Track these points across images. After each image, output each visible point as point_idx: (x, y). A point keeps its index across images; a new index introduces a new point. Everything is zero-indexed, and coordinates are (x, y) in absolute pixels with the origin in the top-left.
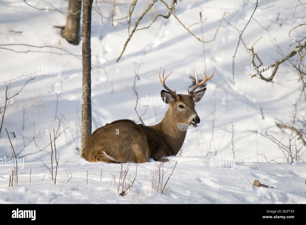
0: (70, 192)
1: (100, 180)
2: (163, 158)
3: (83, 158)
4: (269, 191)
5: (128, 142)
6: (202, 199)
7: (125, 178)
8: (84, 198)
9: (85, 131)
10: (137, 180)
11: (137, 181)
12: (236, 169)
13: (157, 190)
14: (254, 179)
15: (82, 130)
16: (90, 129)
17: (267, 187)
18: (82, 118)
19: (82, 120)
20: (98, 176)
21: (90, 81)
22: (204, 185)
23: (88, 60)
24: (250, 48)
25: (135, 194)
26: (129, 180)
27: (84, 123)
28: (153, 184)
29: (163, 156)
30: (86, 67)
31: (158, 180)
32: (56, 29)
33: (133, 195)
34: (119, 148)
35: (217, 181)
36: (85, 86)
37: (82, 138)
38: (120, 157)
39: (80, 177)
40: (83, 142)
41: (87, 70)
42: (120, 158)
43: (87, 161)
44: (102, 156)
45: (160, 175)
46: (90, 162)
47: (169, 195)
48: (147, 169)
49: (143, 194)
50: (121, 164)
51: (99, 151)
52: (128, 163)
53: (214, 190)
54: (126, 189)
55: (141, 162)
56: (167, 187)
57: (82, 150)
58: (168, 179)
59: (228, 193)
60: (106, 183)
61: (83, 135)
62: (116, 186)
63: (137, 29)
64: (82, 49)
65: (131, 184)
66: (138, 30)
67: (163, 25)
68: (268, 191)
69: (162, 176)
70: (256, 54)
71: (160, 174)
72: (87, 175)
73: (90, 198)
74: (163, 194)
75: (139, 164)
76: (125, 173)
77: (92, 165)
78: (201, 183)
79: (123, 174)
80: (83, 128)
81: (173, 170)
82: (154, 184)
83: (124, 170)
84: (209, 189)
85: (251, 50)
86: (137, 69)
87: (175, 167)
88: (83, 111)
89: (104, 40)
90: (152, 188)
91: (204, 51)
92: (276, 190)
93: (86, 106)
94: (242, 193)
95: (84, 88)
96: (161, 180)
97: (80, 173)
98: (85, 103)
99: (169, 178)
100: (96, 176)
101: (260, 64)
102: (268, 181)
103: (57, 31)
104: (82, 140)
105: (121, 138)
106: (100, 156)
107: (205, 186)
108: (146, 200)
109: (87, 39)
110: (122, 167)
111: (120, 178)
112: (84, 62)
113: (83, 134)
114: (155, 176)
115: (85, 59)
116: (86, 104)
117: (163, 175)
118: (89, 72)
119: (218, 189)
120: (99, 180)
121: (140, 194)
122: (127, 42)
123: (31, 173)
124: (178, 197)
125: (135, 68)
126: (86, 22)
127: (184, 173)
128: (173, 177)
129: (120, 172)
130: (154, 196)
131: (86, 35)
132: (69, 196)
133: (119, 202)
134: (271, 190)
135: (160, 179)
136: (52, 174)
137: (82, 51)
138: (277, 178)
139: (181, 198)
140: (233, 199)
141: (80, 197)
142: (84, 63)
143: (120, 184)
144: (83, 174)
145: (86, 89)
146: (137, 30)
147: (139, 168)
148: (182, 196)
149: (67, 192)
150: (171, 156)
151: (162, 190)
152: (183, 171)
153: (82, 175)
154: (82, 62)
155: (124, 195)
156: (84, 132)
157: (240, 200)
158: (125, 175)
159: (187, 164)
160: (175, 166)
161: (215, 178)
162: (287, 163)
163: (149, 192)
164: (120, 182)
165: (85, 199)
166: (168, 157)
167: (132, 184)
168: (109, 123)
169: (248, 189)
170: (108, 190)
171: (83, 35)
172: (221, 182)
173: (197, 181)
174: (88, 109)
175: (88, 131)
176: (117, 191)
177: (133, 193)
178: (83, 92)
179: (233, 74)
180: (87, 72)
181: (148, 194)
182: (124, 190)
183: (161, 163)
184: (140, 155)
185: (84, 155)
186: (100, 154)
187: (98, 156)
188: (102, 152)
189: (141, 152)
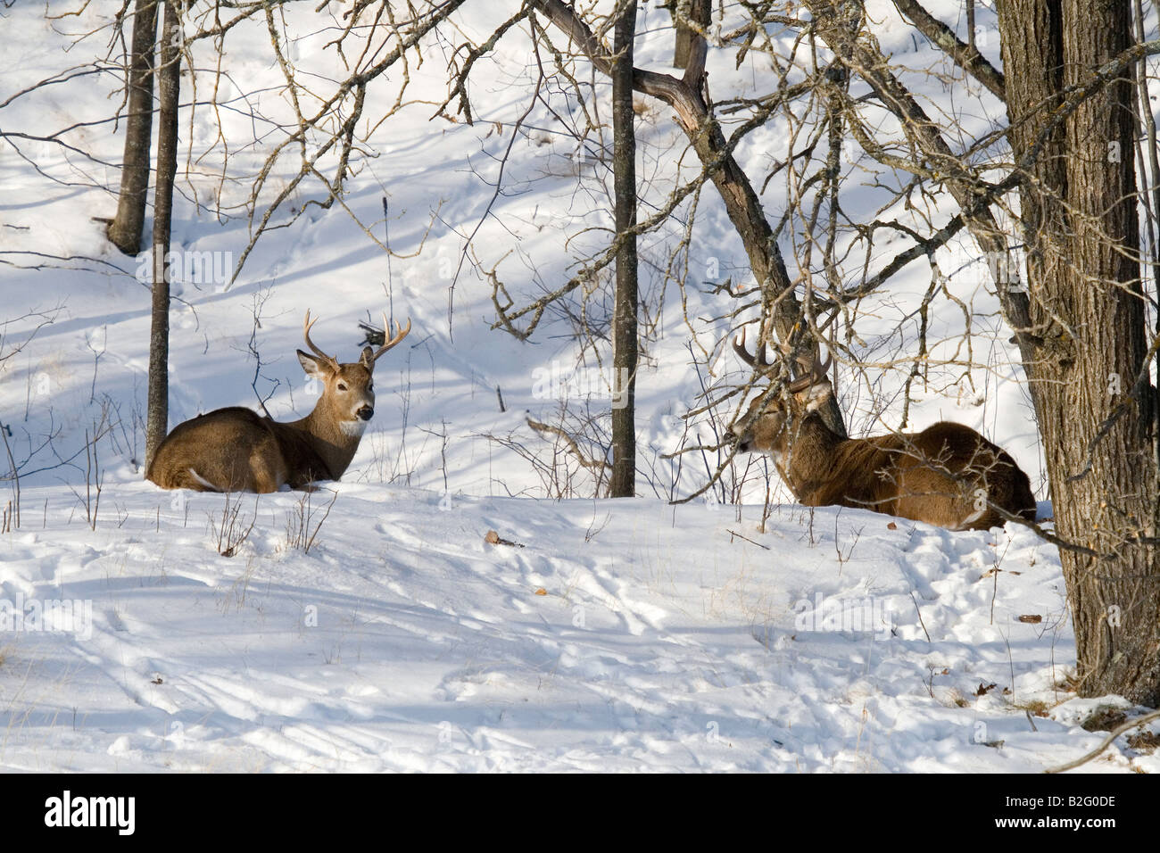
0: (124, 546)
1: (183, 526)
2: (309, 484)
3: (148, 479)
4: (516, 554)
6: (386, 566)
7: (233, 522)
8: (151, 559)
9: (154, 426)
10: (257, 527)
12: (453, 508)
13: (296, 547)
14: (488, 529)
15: (148, 425)
16: (165, 421)
17: (511, 544)
18: (149, 401)
19: (149, 405)
20: (180, 517)
21: (166, 329)
22: (390, 539)
24: (490, 272)
25: (254, 554)
26: (240, 526)
27: (152, 411)
28: (288, 535)
29: (311, 481)
30: (160, 301)
31: (299, 528)
32: (97, 224)
33: (248, 556)
35: (416, 531)
36: (156, 338)
37: (149, 441)
38: (224, 480)
39: (145, 519)
40: (149, 449)
41: (160, 307)
42: (223, 482)
44: (187, 477)
45: (304, 518)
46: (163, 488)
47: (320, 558)
48: (277, 505)
49: (268, 554)
51: (183, 468)
52: (239, 493)
53: (409, 549)
54: (235, 544)
55: (266, 492)
56: (317, 542)
58: (318, 525)
59: (436, 555)
60: (196, 529)
61: (150, 435)
62: (215, 537)
63: (267, 226)
65: (245, 535)
66: (269, 229)
68: (514, 552)
69: (307, 521)
70: (501, 284)
71: (303, 516)
72: (158, 513)
73: (164, 559)
74: (309, 556)
75: (262, 495)
76: (233, 513)
77: (167, 495)
78: (384, 536)
79: (229, 515)
80: (151, 421)
81: (329, 508)
82: (291, 535)
83: (231, 506)
84: (399, 546)
85: (490, 275)
86: (259, 306)
87: (333, 503)
88: (150, 387)
90: (286, 542)
91: (390, 274)
92: (528, 552)
94: (462, 555)
95: (154, 341)
96: (305, 527)
97: (144, 511)
99: (321, 524)
100: (175, 517)
101: (508, 303)
102: (514, 533)
103: (98, 228)
104: (148, 445)
106: (183, 476)
107: (391, 541)
110: (228, 500)
111: (224, 521)
113: (149, 432)
114: (292, 520)
116: (157, 373)
117: (309, 519)
118: (165, 312)
119: (416, 546)
120: (181, 524)
121: (263, 554)
122: (247, 253)
123: (45, 507)
124: (337, 561)
125: (255, 305)
126: (162, 211)
127: (350, 514)
128: (328, 522)
129: (224, 510)
130: (290, 558)
131: (161, 237)
132: (121, 555)
133: (222, 569)
134: (519, 551)
135: (302, 525)
136: (89, 511)
137: (153, 269)
138: (532, 528)
139: (344, 564)
140: (445, 566)
141: (144, 557)
142: (155, 292)
143: (223, 534)
144: (150, 512)
145: (157, 344)
146: (266, 230)
147: (261, 503)
148: (346, 560)
149: (118, 546)
151: (305, 548)
152: (348, 511)
153: (148, 514)
155: (231, 554)
156: (153, 429)
157: (459, 568)
158: (234, 517)
159: (355, 497)
160: (333, 500)
161: (411, 526)
162: (547, 499)
163: (281, 550)
164: (224, 529)
165: (154, 561)
167: (247, 535)
169: (475, 549)
170: (200, 546)
171: (155, 238)
172: (423, 534)
173: (375, 532)
174: (161, 383)
175: (161, 427)
176: (218, 547)
177: (250, 553)
178: (152, 349)
179: (450, 322)
180: (161, 311)
181: (278, 554)
182: (231, 546)
183: (305, 494)
184: (264, 478)
185: (150, 475)
186: (182, 473)
187: (177, 477)
188: (189, 469)
189: (267, 472)
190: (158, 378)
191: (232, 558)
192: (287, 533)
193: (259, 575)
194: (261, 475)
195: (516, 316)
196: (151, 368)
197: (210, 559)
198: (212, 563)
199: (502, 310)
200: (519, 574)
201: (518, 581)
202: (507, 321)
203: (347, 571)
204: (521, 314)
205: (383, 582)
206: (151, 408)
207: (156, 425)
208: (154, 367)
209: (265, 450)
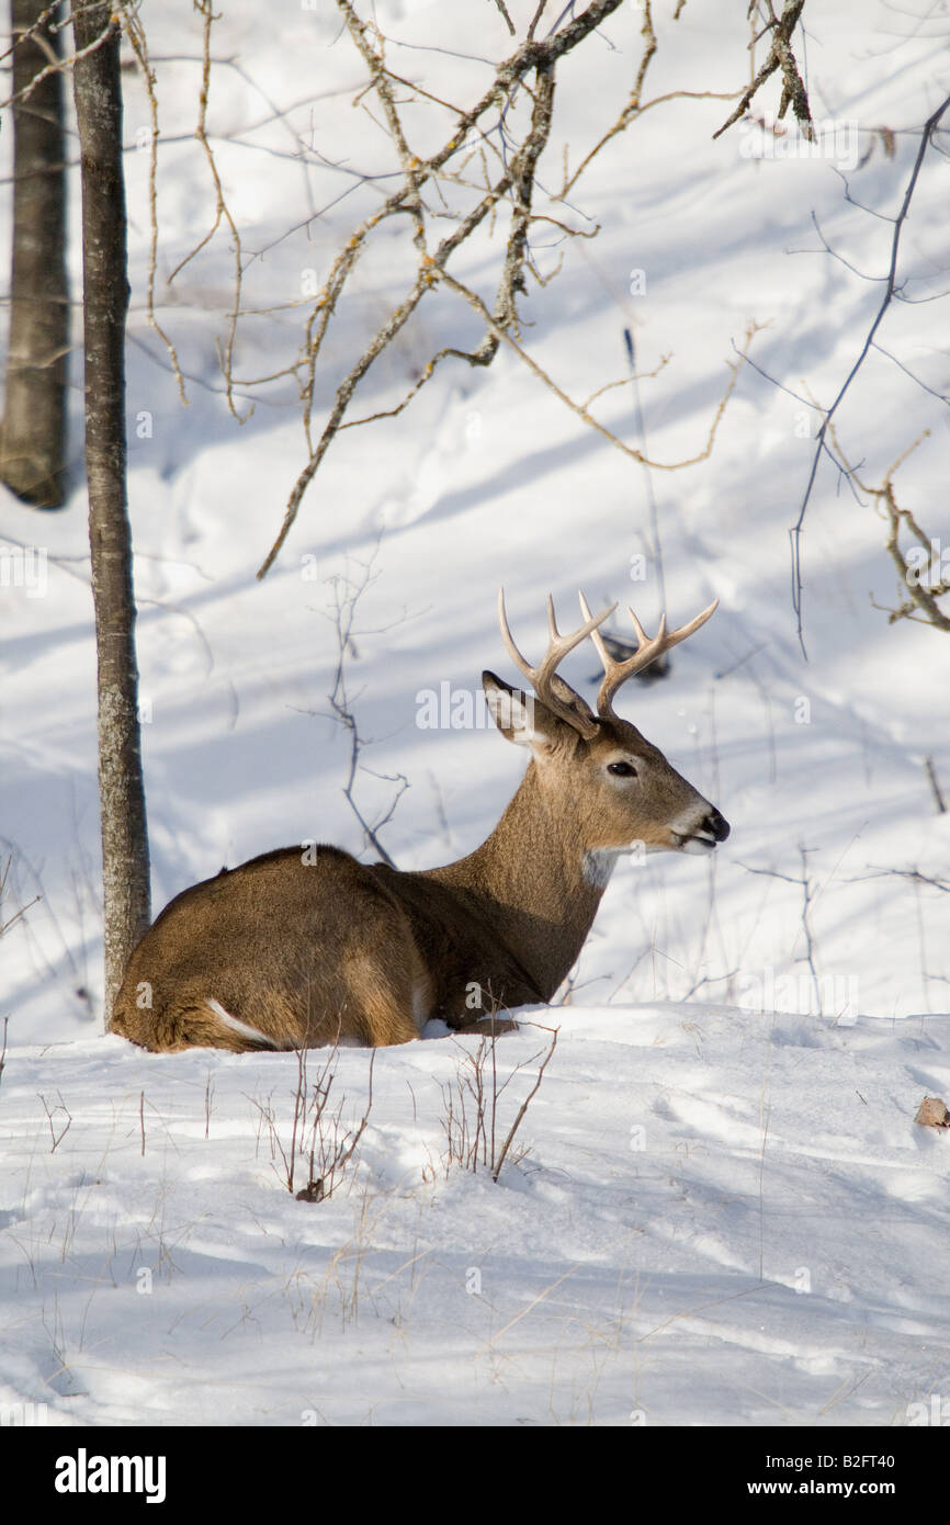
0: (67, 1194)
1: (203, 1135)
2: (489, 1016)
3: (116, 1033)
5: (326, 949)
6: (685, 1199)
7: (318, 1118)
8: (133, 1221)
9: (119, 907)
10: (374, 1125)
11: (375, 1129)
12: (835, 1049)
13: (471, 1166)
14: (919, 1093)
15: (105, 903)
16: (144, 895)
18: (103, 846)
19: (105, 858)
20: (190, 1117)
21: (131, 675)
22: (690, 1134)
23: (117, 576)
24: (880, 487)
25: (372, 1190)
26: (336, 1127)
27: (113, 870)
28: (450, 1139)
29: (494, 1006)
30: (113, 611)
31: (473, 1119)
33: (358, 1197)
34: (285, 983)
35: (749, 1111)
36: (109, 698)
37: (108, 942)
38: (290, 1021)
39: (109, 1126)
40: (112, 960)
41: (115, 622)
42: (288, 1025)
43: (138, 1049)
44: (203, 1020)
45: (484, 1098)
46: (150, 1050)
47: (527, 1187)
48: (418, 1070)
49: (406, 1189)
50: (299, 1052)
51: (193, 999)
52: (328, 1048)
53: (737, 1154)
54: (327, 1171)
55: (390, 1042)
56: (518, 1153)
57: (111, 996)
58: (518, 1111)
59: (801, 1164)
60: (233, 1144)
61: (112, 928)
62: (279, 1156)
63: (346, 418)
64: (91, 526)
65: (348, 1146)
66: (351, 424)
67: (456, 395)
69: (492, 1102)
70: (906, 513)
71: (480, 1092)
72: (142, 1111)
73: (163, 1218)
74: (501, 1185)
75: (381, 1049)
76: (316, 1097)
77: (160, 1065)
78: (674, 1126)
79: (309, 1101)
80: (111, 893)
81: (542, 1069)
82: (457, 1139)
83: (312, 1080)
84: (712, 1148)
85: (880, 494)
86: (347, 606)
87: (550, 1055)
88: (105, 816)
89: (182, 480)
90: (446, 1157)
91: (654, 509)
93: (119, 790)
94: (866, 1161)
95: (106, 706)
96: (487, 1118)
97: (109, 1107)
98: (115, 778)
99: (524, 1109)
100: (184, 1116)
104: (107, 952)
105: (292, 933)
106: (194, 1020)
107: (692, 1138)
108: (421, 1214)
109: (111, 476)
110: (302, 1067)
111: (297, 1117)
112: (99, 587)
113: (109, 921)
114: (457, 1103)
115: (106, 574)
116: (118, 780)
117: (495, 1097)
118: (126, 632)
119: (752, 1146)
120: (196, 1131)
121: (394, 1190)
122: (303, 485)
124: (571, 1195)
125: (337, 606)
126: (103, 399)
127: (592, 1080)
128: (542, 1103)
129: (296, 1093)
130: (459, 1194)
131: (103, 460)
132: (62, 1215)
133: (298, 1231)
135: (481, 1115)
137: (91, 537)
139: (586, 1200)
140: (825, 1191)
141: (116, 1216)
142: (100, 591)
143: (297, 1148)
144: (122, 1110)
145: (114, 713)
146: (345, 426)
147: (383, 1071)
148: (588, 1191)
149: (52, 1196)
150: (525, 1006)
151: (492, 1168)
152: (587, 1073)
153: (117, 1114)
154: (93, 586)
155: (320, 1196)
156: (118, 912)
157: (858, 1196)
158: (320, 1105)
159: (603, 1039)
160: (549, 1049)
161: (736, 1100)
163: (435, 1178)
164: (298, 1137)
165: (139, 1223)
166: (513, 1009)
167: (354, 1145)
168: (231, 867)
169: (893, 1143)
171: (90, 463)
172: (766, 1116)
173: (653, 1116)
174: (128, 803)
175: (136, 906)
176: (286, 1180)
177: (361, 1188)
178: (103, 726)
179: (799, 613)
180: (118, 634)
181: (430, 1187)
182: (317, 1176)
183: (484, 1041)
184: (385, 1011)
185: (119, 1021)
186: (194, 1014)
187: (183, 1023)
188: (206, 1000)
189: (389, 997)
190: (119, 793)
191: (320, 1203)
192: (446, 1135)
193: (389, 1239)
194: (376, 1003)
196: (103, 769)
197: (269, 1209)
198: (273, 1217)
202: (926, 599)
203: (592, 1216)
205: (682, 1236)
206: (110, 863)
207: (125, 902)
208: (110, 769)
209: (381, 944)
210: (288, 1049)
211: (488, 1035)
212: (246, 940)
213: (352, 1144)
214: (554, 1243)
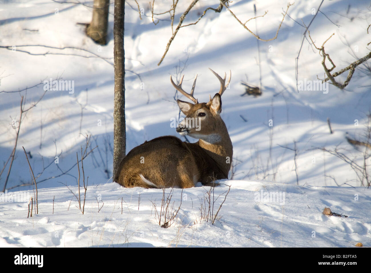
0: (102, 223)
1: (138, 210)
2: (213, 182)
3: (116, 182)
4: (343, 221)
6: (262, 231)
7: (168, 206)
9: (117, 149)
11: (182, 210)
12: (302, 194)
13: (207, 220)
14: (324, 206)
15: (115, 148)
16: (124, 147)
17: (339, 215)
18: (114, 133)
19: (115, 137)
20: (135, 205)
21: (123, 89)
22: (264, 214)
23: (121, 63)
24: (321, 48)
25: (181, 225)
26: (172, 208)
27: (116, 140)
28: (201, 213)
29: (214, 180)
30: (119, 73)
31: (207, 208)
32: (80, 27)
33: (177, 227)
34: (161, 171)
35: (280, 209)
36: (117, 95)
37: (114, 158)
38: (161, 181)
39: (113, 206)
40: (115, 163)
41: (119, 75)
45: (210, 203)
46: (125, 187)
47: (221, 226)
49: (190, 226)
51: (135, 174)
53: (276, 220)
54: (169, 220)
55: (187, 187)
56: (219, 217)
57: (115, 172)
58: (219, 207)
59: (292, 224)
60: (145, 212)
61: (116, 155)
62: (157, 216)
63: (182, 25)
64: (114, 50)
65: (175, 214)
66: (184, 26)
67: (209, 20)
68: (341, 221)
70: (328, 55)
71: (210, 201)
72: (122, 203)
74: (214, 226)
76: (167, 201)
78: (260, 212)
79: (165, 202)
80: (116, 146)
81: (226, 196)
82: (203, 213)
83: (166, 196)
84: (270, 218)
85: (321, 49)
86: (179, 74)
87: (228, 193)
88: (115, 125)
89: (137, 39)
90: (200, 218)
92: (350, 220)
94: (309, 223)
95: (116, 97)
96: (211, 208)
97: (114, 201)
101: (332, 66)
102: (340, 208)
103: (81, 29)
104: (114, 161)
108: (193, 232)
109: (120, 38)
110: (164, 193)
111: (162, 206)
113: (115, 153)
114: (204, 205)
115: (118, 63)
116: (119, 117)
117: (214, 203)
118: (123, 78)
119: (280, 218)
120: (136, 208)
121: (186, 226)
122: (170, 41)
123: (54, 201)
124: (232, 229)
125: (177, 74)
126: (119, 17)
127: (239, 199)
128: (226, 205)
129: (162, 200)
130: (203, 227)
131: (118, 33)
132: (100, 229)
133: (161, 235)
134: (344, 220)
135: (210, 207)
136: (80, 203)
138: (352, 205)
139: (236, 231)
140: (298, 231)
141: (114, 229)
142: (116, 67)
143: (162, 214)
144: (117, 202)
145: (118, 99)
146: (182, 27)
148: (237, 228)
149: (98, 223)
151: (212, 221)
152: (238, 197)
155: (167, 226)
156: (117, 151)
157: (307, 232)
158: (168, 203)
159: (242, 189)
160: (228, 191)
161: (276, 206)
162: (361, 187)
163: (197, 223)
164: (162, 211)
165: (120, 232)
169: (316, 219)
170: (147, 221)
171: (115, 34)
172: (284, 210)
173: (255, 210)
174: (121, 123)
175: (122, 149)
176: (159, 222)
177: (178, 225)
178: (115, 102)
179: (297, 80)
180: (120, 79)
181: (196, 225)
182: (167, 221)
183: (211, 188)
184: (186, 179)
185: (116, 179)
186: (135, 177)
187: (132, 180)
188: (139, 175)
189: (187, 176)
190: (119, 120)
191: (168, 228)
192: (200, 212)
193: (185, 238)
194: (184, 177)
195: (337, 74)
196: (115, 113)
197: (154, 229)
198: (155, 231)
199: (328, 71)
200: (345, 234)
201: (344, 238)
202: (331, 77)
203: (238, 235)
204: (340, 73)
205: (261, 241)
206: (116, 138)
207: (119, 148)
208: (117, 113)
209: (186, 162)
210: (160, 188)
211: (212, 187)
212: (151, 160)
213: (176, 213)
214: (227, 241)
